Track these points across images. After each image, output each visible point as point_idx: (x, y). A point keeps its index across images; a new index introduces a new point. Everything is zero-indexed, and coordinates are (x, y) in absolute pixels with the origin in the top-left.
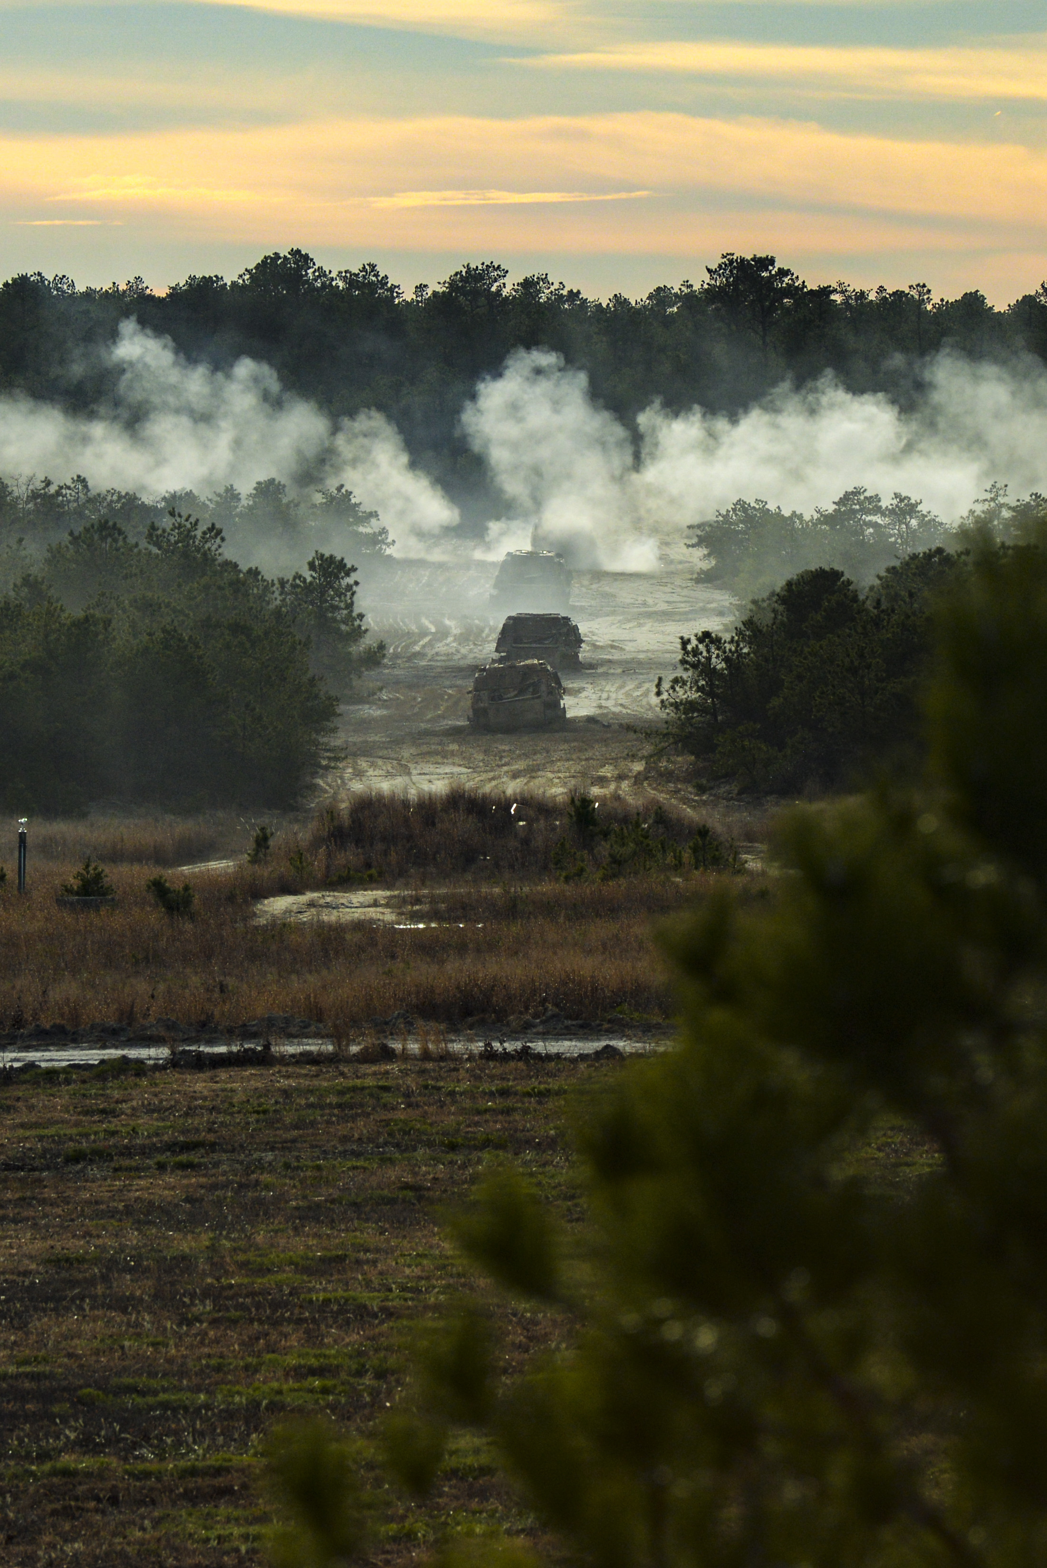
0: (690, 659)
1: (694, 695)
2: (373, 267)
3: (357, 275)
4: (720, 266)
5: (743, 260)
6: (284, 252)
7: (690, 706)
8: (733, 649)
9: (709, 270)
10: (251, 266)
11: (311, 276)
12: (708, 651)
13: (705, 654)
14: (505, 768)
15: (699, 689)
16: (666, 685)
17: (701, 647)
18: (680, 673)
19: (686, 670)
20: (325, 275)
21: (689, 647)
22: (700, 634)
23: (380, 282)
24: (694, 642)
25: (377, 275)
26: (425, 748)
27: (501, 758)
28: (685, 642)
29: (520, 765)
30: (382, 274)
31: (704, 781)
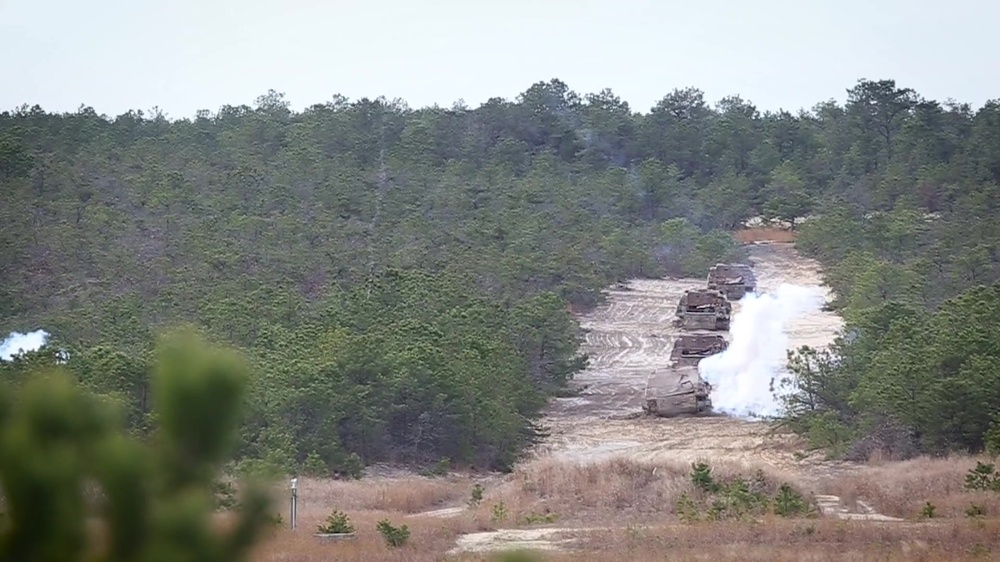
0: (794, 365)
1: (797, 391)
2: (609, 90)
3: (598, 96)
4: (856, 88)
5: (872, 83)
6: (547, 81)
7: (795, 399)
8: (825, 358)
9: (848, 91)
10: (524, 91)
11: (566, 97)
12: (807, 360)
13: (804, 362)
14: (665, 442)
15: (800, 386)
16: (777, 384)
17: (802, 357)
18: (786, 375)
19: (791, 373)
20: (576, 97)
21: (793, 357)
22: (801, 348)
23: (615, 101)
24: (796, 354)
25: (612, 97)
26: (611, 429)
27: (664, 434)
28: (790, 354)
29: (676, 440)
30: (615, 96)
31: (802, 451)
